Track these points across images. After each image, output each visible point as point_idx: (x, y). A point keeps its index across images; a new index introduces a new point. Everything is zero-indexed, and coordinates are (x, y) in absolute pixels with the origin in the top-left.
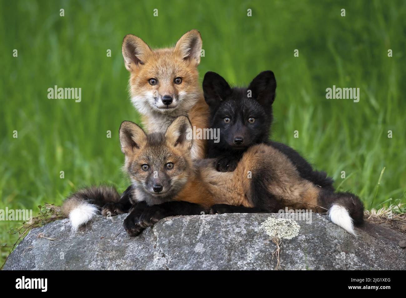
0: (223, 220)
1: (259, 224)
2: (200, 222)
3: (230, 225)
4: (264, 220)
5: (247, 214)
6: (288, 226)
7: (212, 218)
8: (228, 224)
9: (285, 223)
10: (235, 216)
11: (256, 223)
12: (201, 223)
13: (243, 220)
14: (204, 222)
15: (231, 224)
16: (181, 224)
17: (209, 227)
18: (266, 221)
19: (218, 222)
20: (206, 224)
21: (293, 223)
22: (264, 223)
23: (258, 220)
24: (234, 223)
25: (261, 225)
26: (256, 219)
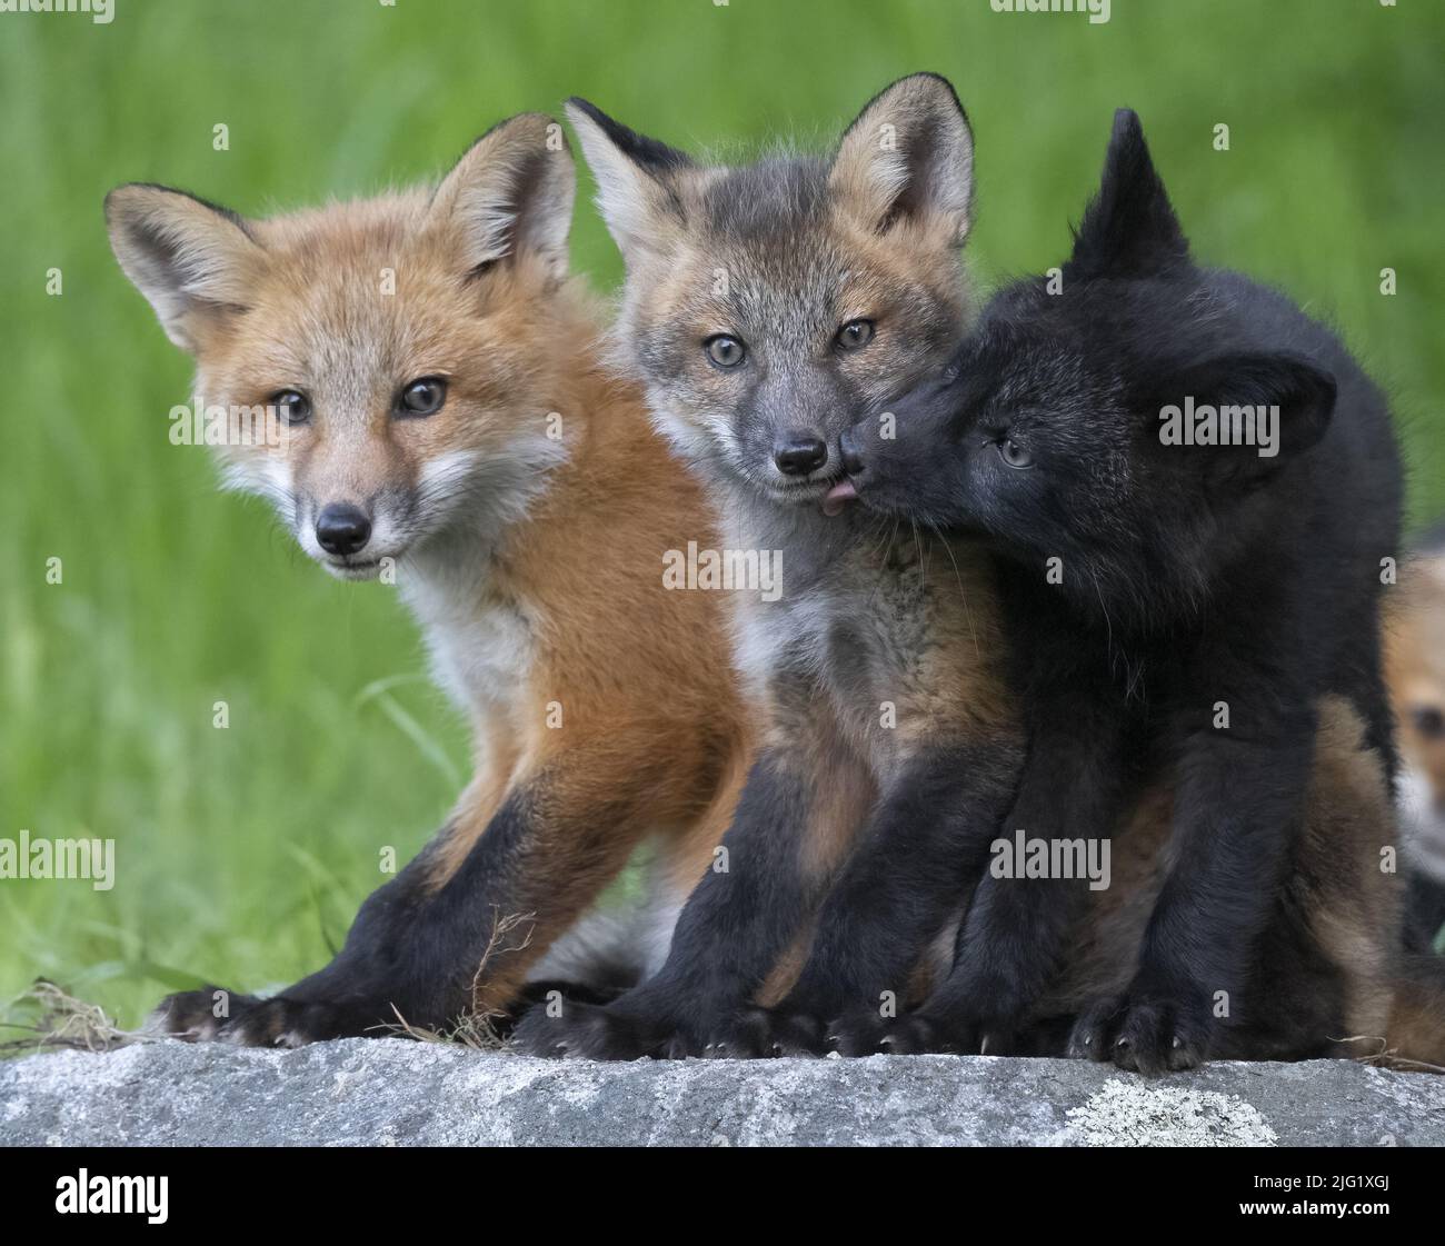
0: (868, 1090)
1: (1060, 1115)
2: (742, 1098)
3: (904, 1119)
4: (1086, 1097)
5: (995, 1058)
6: (1212, 1128)
7: (809, 1079)
8: (895, 1115)
9: (1197, 1113)
10: (928, 1073)
11: (1042, 1110)
12: (750, 1105)
13: (971, 1094)
14: (765, 1098)
15: (909, 1114)
16: (641, 1103)
17: (793, 1125)
18: (1097, 1099)
19: (841, 1099)
20: (778, 1108)
21: (1240, 1116)
22: (1081, 1111)
23: (1052, 1094)
24: (926, 1109)
25: (1070, 1119)
26: (1043, 1089)
